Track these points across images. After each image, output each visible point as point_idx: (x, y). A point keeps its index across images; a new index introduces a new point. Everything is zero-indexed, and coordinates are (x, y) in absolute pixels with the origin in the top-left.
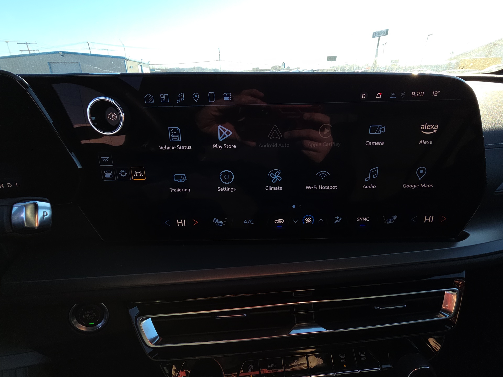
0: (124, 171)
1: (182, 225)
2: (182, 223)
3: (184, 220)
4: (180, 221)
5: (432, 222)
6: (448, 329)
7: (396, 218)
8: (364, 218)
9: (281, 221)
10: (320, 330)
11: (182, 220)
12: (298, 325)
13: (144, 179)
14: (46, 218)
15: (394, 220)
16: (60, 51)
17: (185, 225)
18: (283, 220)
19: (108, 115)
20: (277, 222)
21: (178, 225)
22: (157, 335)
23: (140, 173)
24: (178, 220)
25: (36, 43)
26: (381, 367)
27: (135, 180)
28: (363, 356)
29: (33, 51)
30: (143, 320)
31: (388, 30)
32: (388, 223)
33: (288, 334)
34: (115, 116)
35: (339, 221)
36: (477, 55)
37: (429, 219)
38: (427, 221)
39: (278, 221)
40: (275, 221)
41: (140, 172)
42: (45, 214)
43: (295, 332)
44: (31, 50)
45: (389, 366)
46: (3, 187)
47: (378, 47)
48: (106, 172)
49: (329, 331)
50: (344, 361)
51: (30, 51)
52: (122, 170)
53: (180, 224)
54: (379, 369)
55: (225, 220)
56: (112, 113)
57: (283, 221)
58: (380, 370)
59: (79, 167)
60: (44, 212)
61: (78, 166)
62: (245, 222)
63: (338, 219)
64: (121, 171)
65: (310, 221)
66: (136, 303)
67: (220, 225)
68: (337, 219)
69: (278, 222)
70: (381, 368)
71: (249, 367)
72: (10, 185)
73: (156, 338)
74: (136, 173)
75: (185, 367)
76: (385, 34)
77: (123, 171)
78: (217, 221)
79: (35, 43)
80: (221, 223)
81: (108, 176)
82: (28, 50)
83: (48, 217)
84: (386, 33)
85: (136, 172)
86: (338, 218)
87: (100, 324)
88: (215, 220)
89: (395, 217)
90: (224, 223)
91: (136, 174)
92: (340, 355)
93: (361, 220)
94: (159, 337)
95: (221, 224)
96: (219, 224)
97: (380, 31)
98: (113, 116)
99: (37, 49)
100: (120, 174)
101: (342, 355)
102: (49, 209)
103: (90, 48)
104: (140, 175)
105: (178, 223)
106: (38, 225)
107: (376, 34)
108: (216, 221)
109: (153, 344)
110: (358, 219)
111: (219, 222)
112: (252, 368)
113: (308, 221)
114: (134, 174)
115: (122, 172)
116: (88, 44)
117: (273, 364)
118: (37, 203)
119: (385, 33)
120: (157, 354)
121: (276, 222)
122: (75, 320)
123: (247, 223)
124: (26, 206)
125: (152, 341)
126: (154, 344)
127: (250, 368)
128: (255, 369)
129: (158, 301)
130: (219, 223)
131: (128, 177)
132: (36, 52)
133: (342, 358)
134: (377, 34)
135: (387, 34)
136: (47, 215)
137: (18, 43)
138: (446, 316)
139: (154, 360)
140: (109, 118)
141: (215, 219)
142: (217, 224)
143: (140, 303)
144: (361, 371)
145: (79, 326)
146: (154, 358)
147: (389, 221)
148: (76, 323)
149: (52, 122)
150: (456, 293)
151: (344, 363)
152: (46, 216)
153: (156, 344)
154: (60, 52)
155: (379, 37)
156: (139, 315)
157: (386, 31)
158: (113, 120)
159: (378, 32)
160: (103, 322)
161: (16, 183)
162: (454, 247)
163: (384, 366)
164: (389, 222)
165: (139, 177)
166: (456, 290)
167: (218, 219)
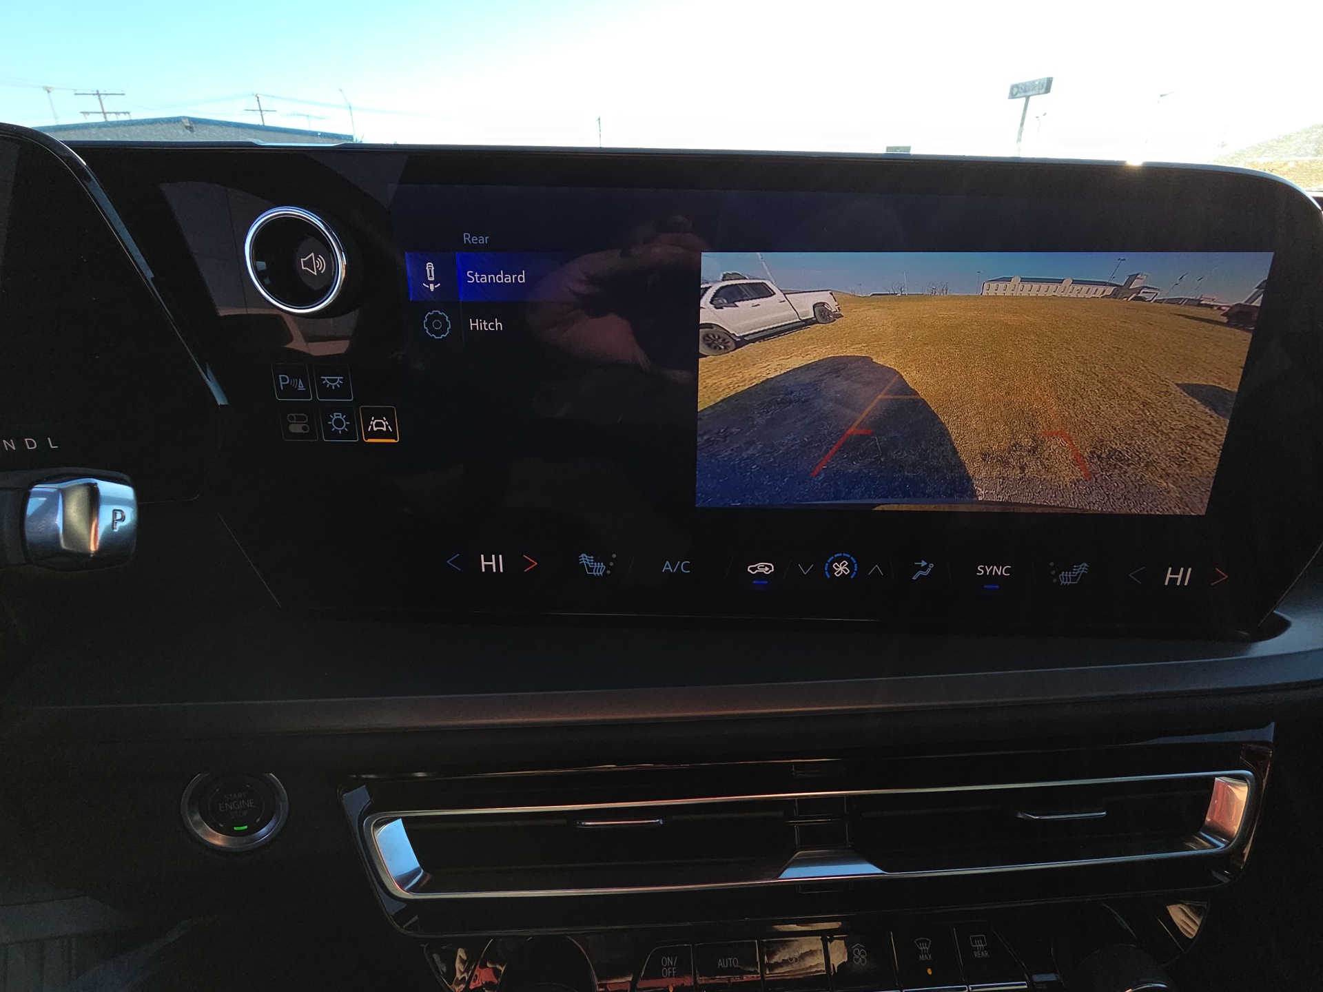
0: (341, 417)
1: (494, 571)
2: (493, 563)
3: (500, 556)
4: (488, 559)
5: (1186, 584)
6: (1221, 882)
7: (1085, 570)
8: (995, 567)
9: (764, 568)
10: (866, 869)
11: (493, 556)
12: (804, 855)
13: (393, 441)
14: (121, 528)
15: (1079, 574)
16: (185, 118)
17: (501, 571)
18: (771, 565)
19: (302, 260)
20: (753, 569)
21: (483, 570)
22: (418, 865)
23: (384, 423)
24: (482, 556)
25: (123, 94)
26: (1031, 979)
27: (369, 440)
28: (980, 948)
29: (114, 114)
30: (379, 825)
31: (1052, 78)
32: (1063, 582)
33: (776, 878)
34: (320, 264)
35: (926, 573)
36: (1307, 138)
37: (1180, 577)
38: (1173, 581)
39: (756, 568)
40: (749, 567)
41: (384, 421)
42: (119, 516)
43: (793, 874)
44: (110, 113)
45: (1052, 977)
46: (14, 448)
47: (1022, 124)
48: (292, 418)
49: (888, 874)
50: (928, 957)
51: (108, 115)
52: (335, 414)
53: (489, 568)
54: (1024, 984)
55: (613, 560)
56: (313, 254)
57: (771, 569)
58: (1026, 987)
59: (221, 401)
60: (115, 512)
61: (217, 400)
62: (667, 567)
63: (925, 569)
64: (333, 416)
65: (846, 571)
66: (364, 776)
67: (598, 574)
68: (920, 568)
69: (756, 571)
70: (1031, 983)
71: (665, 964)
72: (31, 444)
73: (413, 874)
74: (374, 423)
75: (493, 957)
76: (1043, 90)
77: (339, 415)
78: (590, 562)
79: (121, 93)
80: (599, 569)
81: (296, 428)
82: (101, 111)
83: (128, 526)
84: (1047, 86)
85: (373, 421)
86: (924, 563)
87: (264, 830)
88: (585, 559)
89: (1083, 568)
90: (608, 567)
91: (372, 425)
92: (918, 942)
93: (988, 571)
94: (422, 871)
95: (599, 572)
96: (596, 572)
97: (1029, 82)
98: (316, 264)
99: (125, 111)
100: (330, 423)
101: (921, 941)
102: (130, 507)
103: (262, 109)
104: (385, 429)
105: (483, 563)
106: (97, 547)
107: (1020, 90)
108: (586, 561)
109: (406, 889)
110: (981, 568)
111: (595, 564)
112: (672, 967)
113: (839, 569)
114: (367, 424)
115: (335, 417)
116: (258, 101)
117: (730, 959)
118: (96, 484)
119: (1043, 86)
120: (416, 918)
121: (751, 569)
122: (197, 817)
123: (673, 570)
124: (64, 493)
125: (403, 881)
126: (408, 891)
127: (667, 967)
128: (682, 970)
129: (420, 774)
130: (595, 566)
131: (350, 434)
132: (123, 118)
133: (921, 949)
134: (1022, 89)
135: (1048, 90)
136: (123, 519)
137: (77, 92)
138: (1216, 846)
139: (408, 932)
140: (303, 268)
141: (584, 557)
142: (591, 570)
143: (372, 776)
144: (973, 988)
145: (207, 833)
146: (407, 929)
147: (1065, 577)
148: (197, 824)
149: (152, 276)
150: (1247, 782)
151: (927, 964)
152: (119, 525)
153: (413, 890)
154: (183, 120)
155: (1028, 98)
156: (370, 811)
157: (1046, 83)
158: (315, 274)
159: (1024, 84)
160: (271, 824)
161: (49, 439)
162: (1246, 655)
163: (1037, 978)
164: (1065, 581)
165: (380, 434)
166: (1247, 776)
167: (592, 557)
